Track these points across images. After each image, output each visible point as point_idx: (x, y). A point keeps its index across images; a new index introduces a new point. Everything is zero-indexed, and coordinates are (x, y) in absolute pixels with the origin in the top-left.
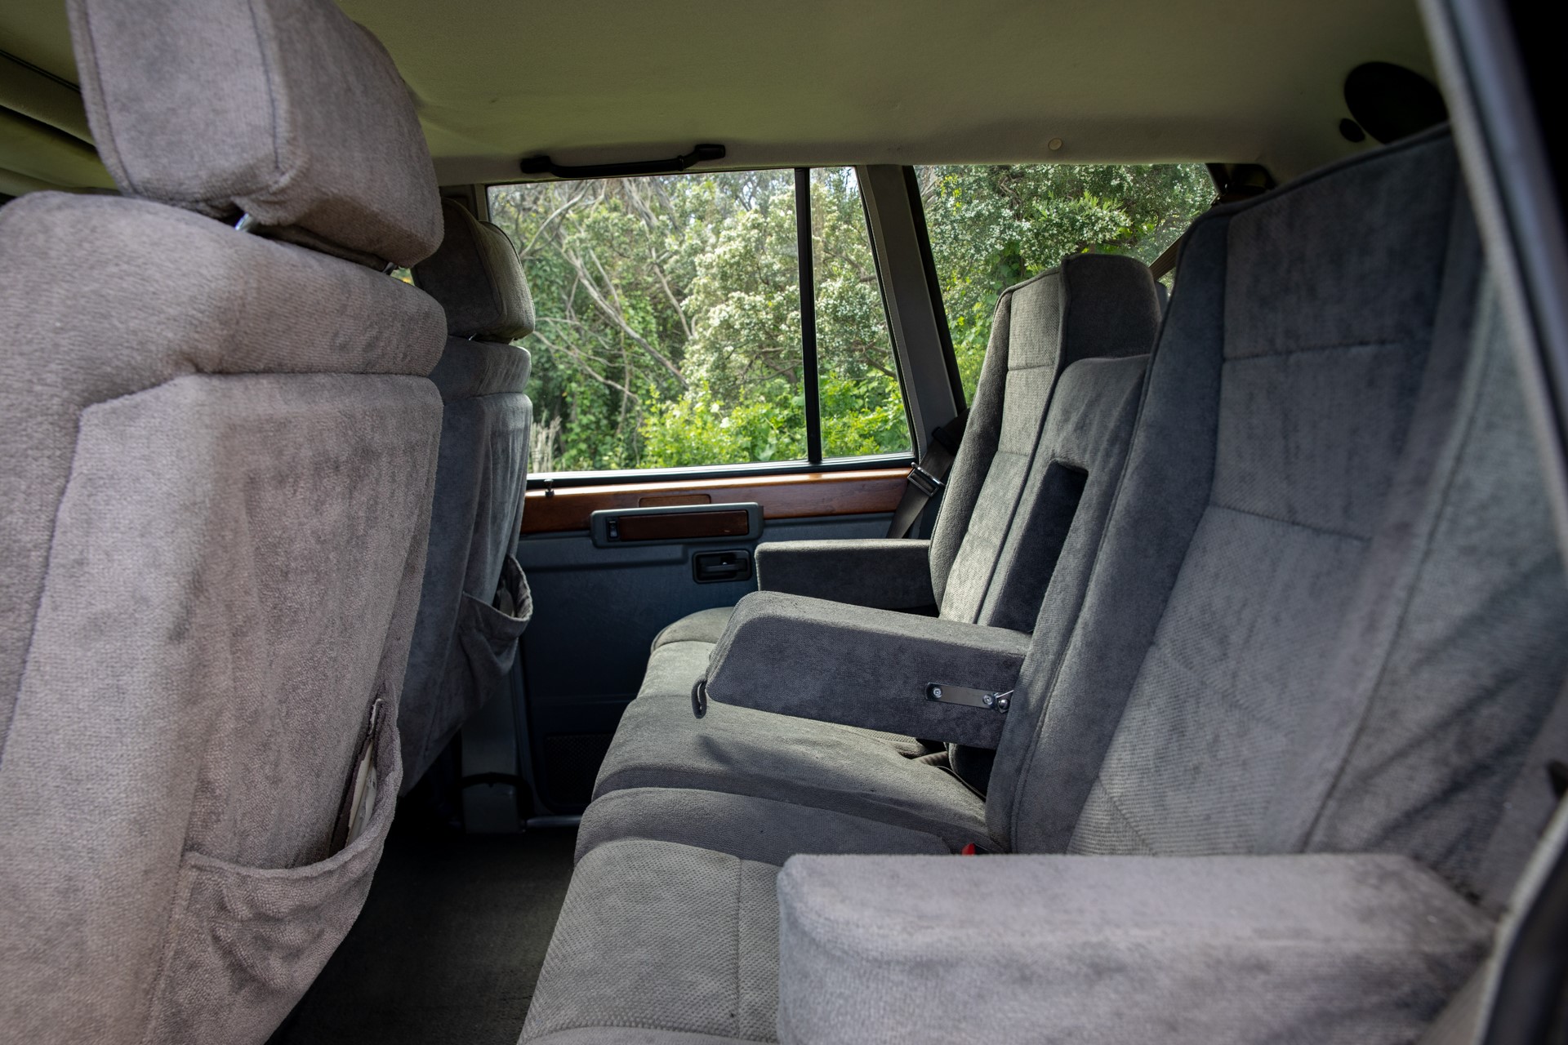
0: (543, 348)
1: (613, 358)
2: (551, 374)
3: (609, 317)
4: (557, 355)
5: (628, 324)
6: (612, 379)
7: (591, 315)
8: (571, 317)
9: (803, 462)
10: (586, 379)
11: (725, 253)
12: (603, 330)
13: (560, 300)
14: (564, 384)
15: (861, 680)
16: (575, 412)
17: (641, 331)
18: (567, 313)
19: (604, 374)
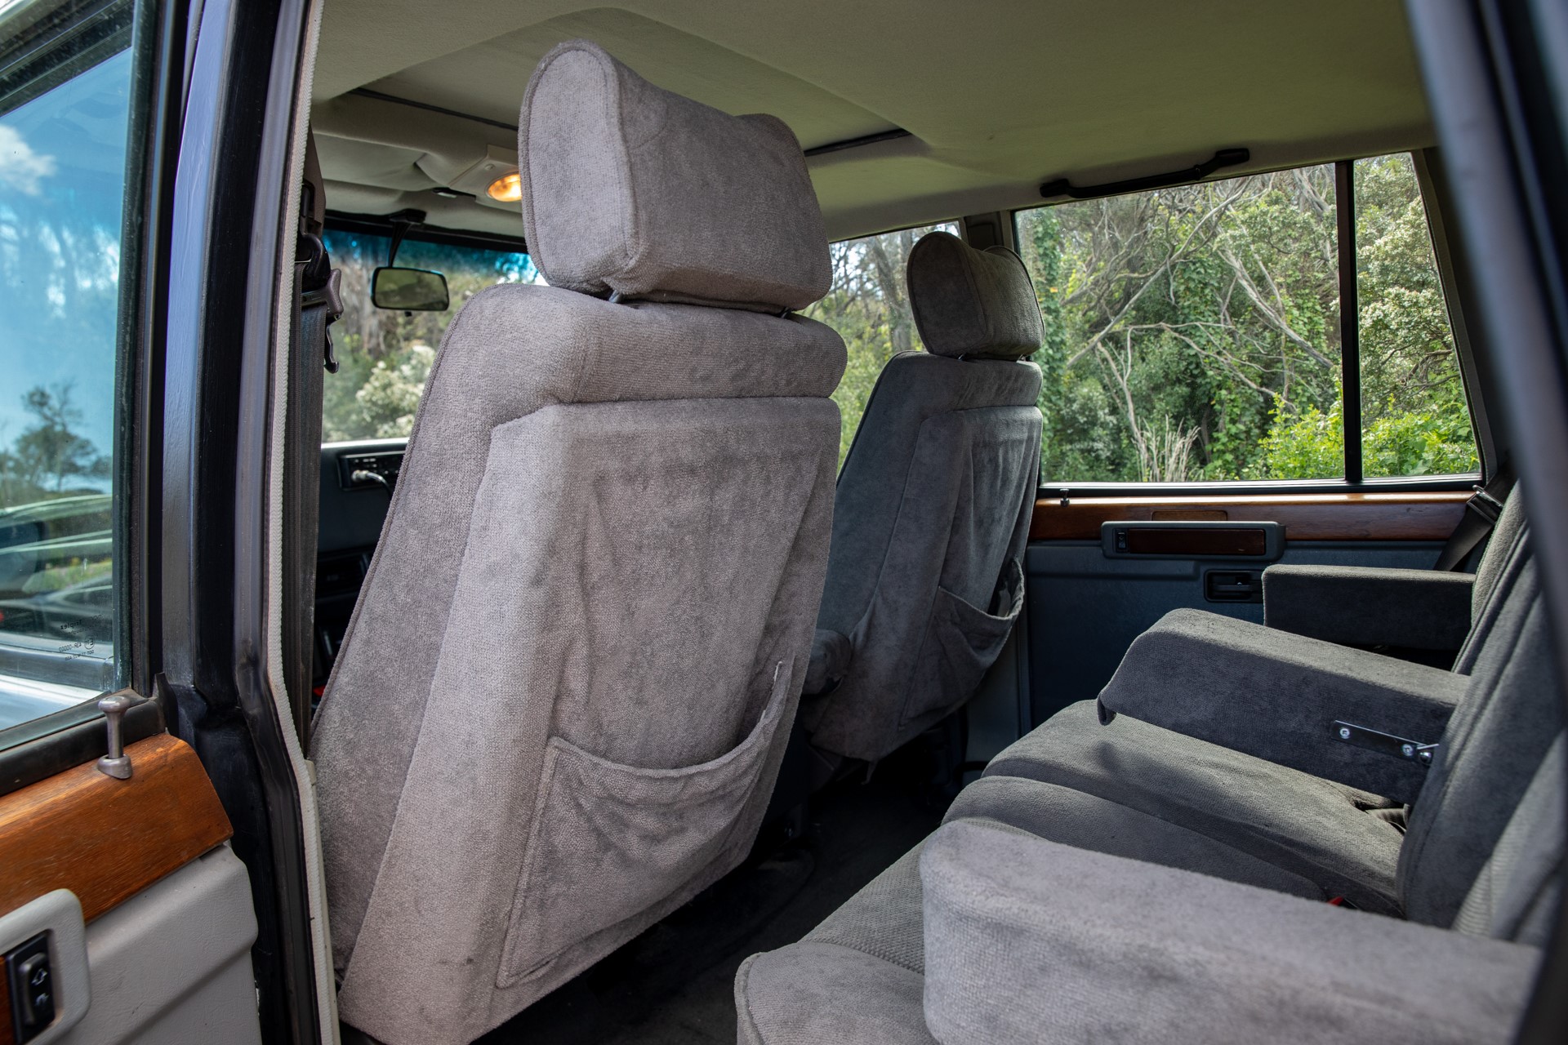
0: (1192, 353)
1: (1268, 365)
2: (1199, 381)
3: (1269, 320)
4: (1207, 360)
5: (1290, 327)
6: (1267, 386)
7: (1248, 317)
8: (1225, 320)
9: (1341, 482)
10: (1238, 386)
11: (1386, 243)
12: (1261, 333)
13: (1214, 302)
14: (1212, 392)
15: (1257, 708)
16: (1224, 421)
17: (1307, 334)
18: (1221, 316)
19: (1259, 380)
